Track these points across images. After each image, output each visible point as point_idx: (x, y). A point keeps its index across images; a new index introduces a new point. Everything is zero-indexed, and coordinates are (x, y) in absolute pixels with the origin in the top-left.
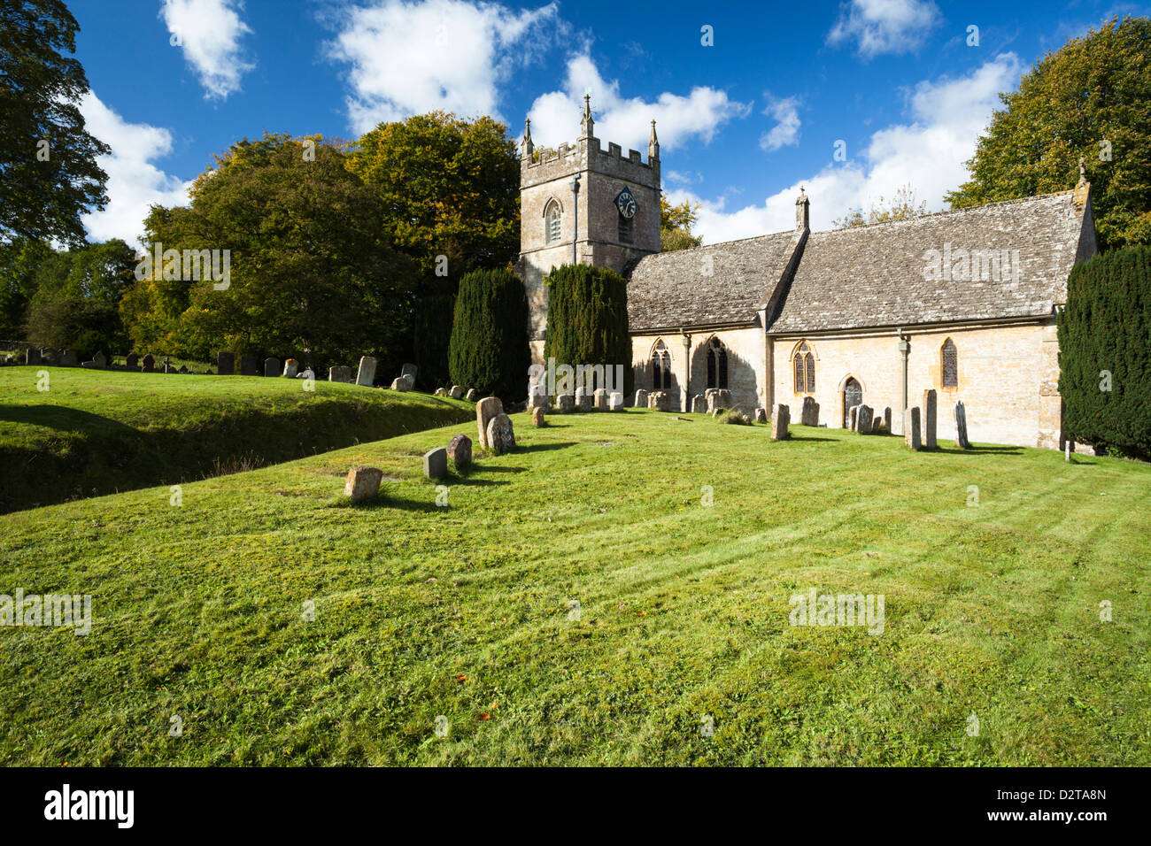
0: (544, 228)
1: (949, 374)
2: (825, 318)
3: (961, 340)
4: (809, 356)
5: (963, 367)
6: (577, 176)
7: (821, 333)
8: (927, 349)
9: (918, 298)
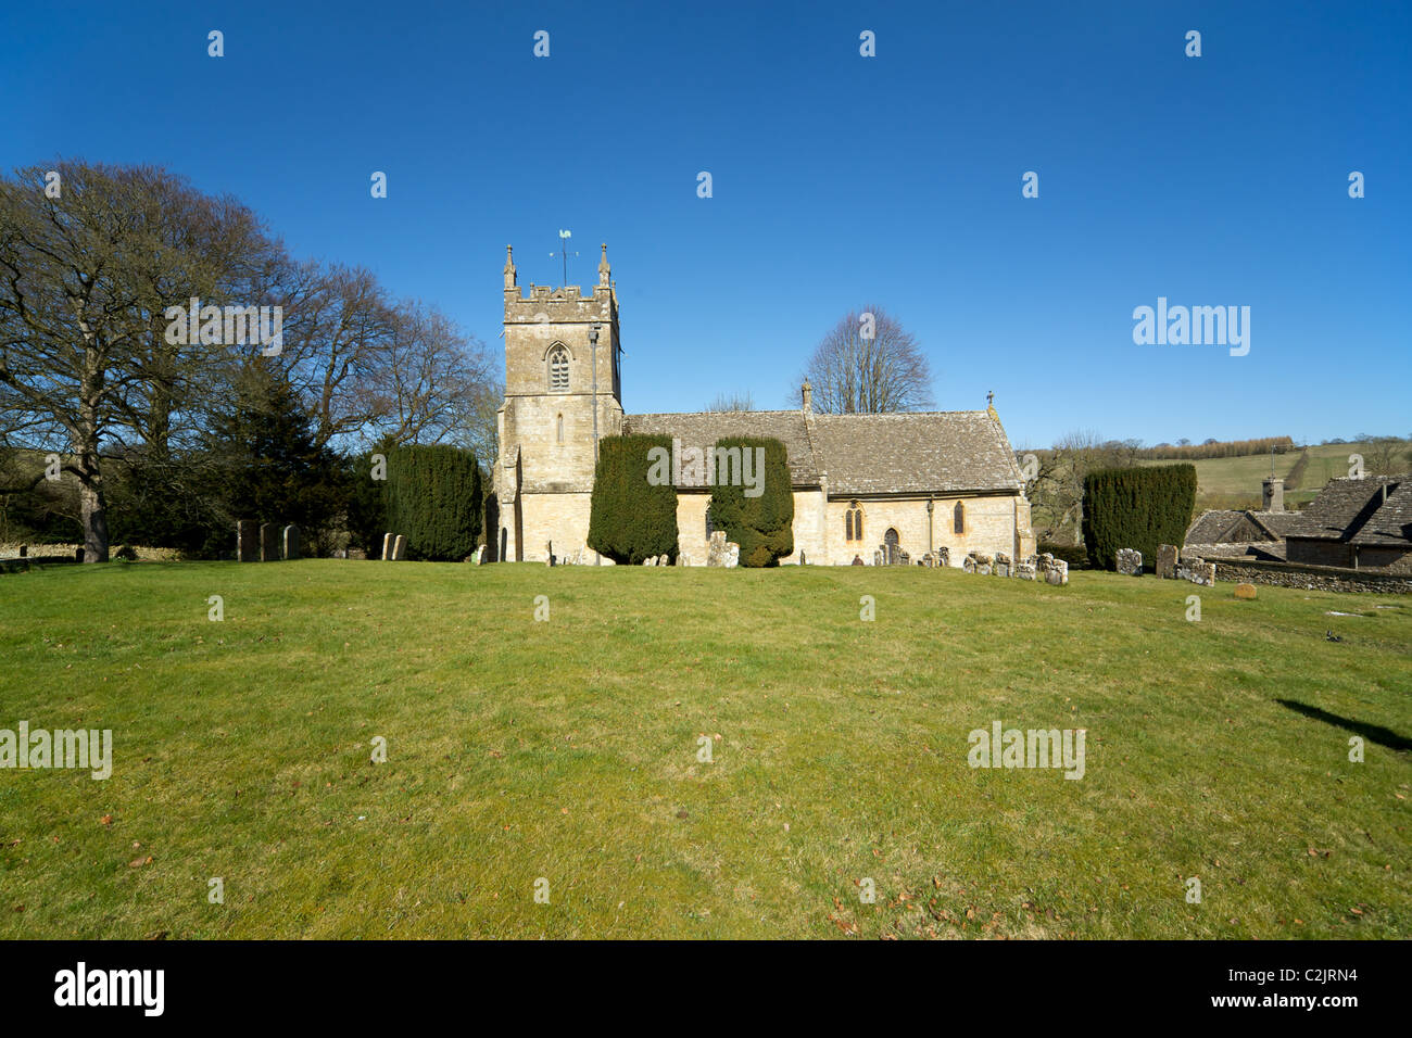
0: (545, 371)
1: (959, 526)
2: (868, 484)
3: (968, 504)
4: (859, 513)
5: (968, 521)
6: (597, 325)
7: (867, 497)
8: (944, 509)
9: (933, 472)
